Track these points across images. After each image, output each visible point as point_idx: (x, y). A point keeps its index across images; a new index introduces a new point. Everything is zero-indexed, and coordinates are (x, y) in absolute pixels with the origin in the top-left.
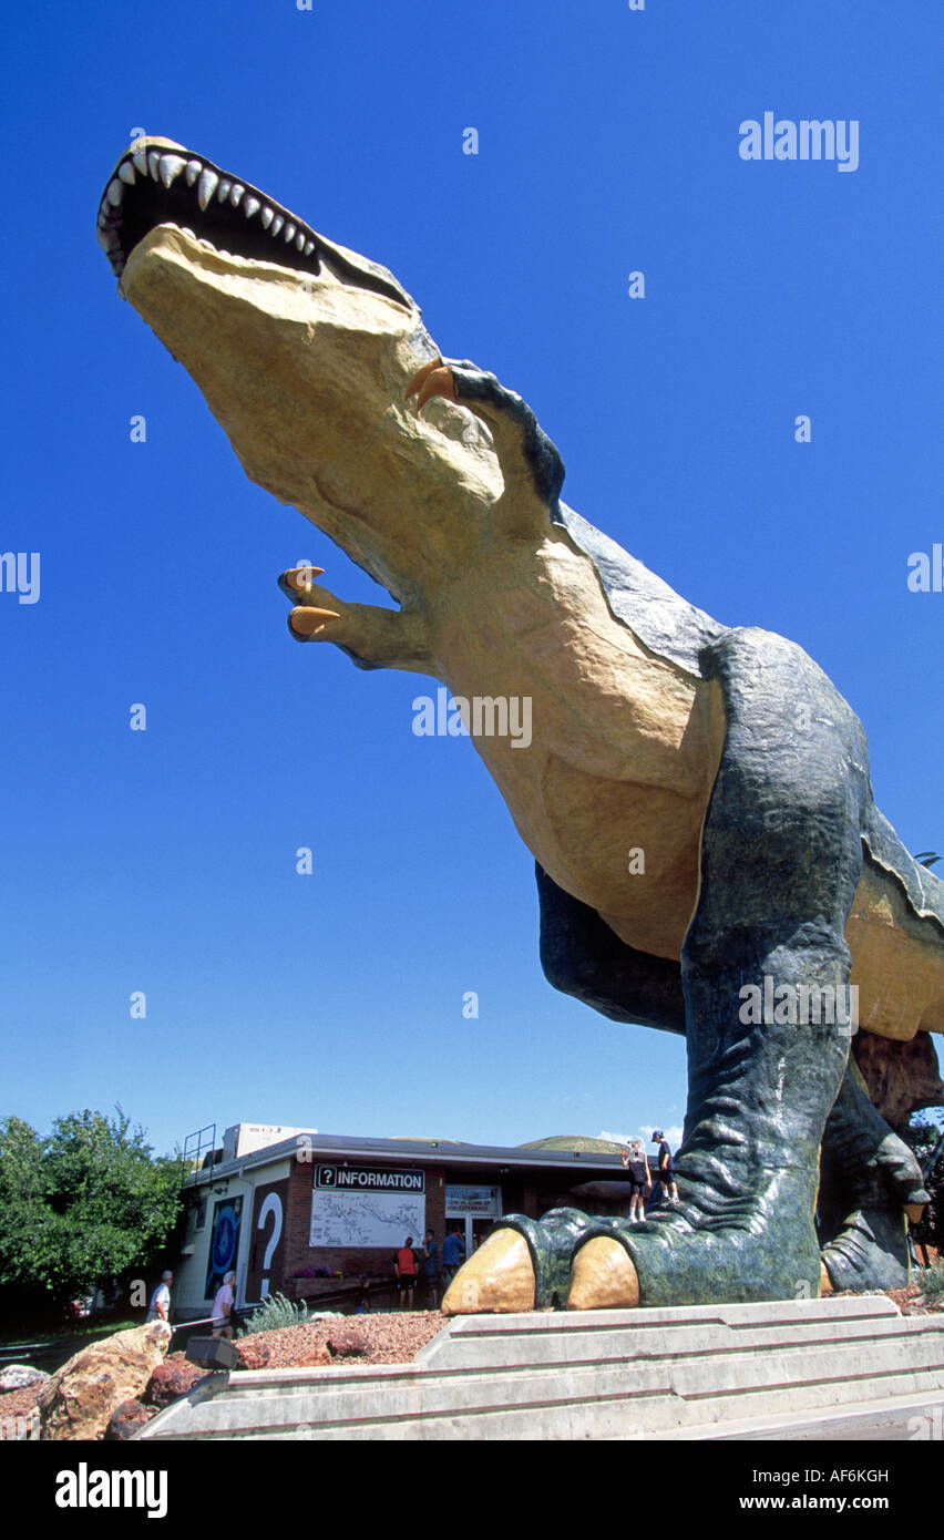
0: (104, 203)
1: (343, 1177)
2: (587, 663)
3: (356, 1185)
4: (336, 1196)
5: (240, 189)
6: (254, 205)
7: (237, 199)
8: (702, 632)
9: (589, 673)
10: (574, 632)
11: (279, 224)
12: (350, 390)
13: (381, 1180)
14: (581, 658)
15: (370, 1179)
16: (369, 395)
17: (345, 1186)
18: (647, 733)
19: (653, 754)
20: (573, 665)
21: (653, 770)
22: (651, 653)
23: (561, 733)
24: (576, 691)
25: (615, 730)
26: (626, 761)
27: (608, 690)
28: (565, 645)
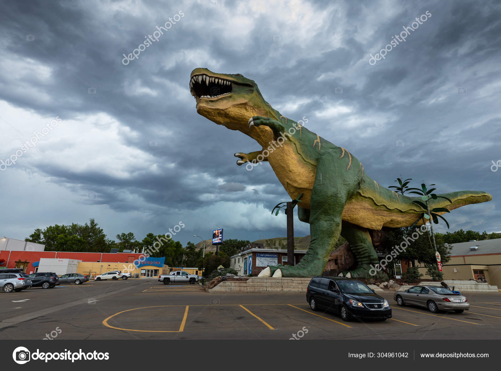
0: (191, 82)
1: (261, 255)
2: (292, 166)
3: (264, 256)
4: (259, 258)
5: (213, 79)
6: (217, 80)
7: (213, 81)
8: (318, 153)
9: (292, 168)
10: (289, 159)
11: (222, 82)
12: (241, 115)
13: (269, 255)
14: (291, 164)
15: (266, 255)
16: (245, 114)
17: (262, 256)
18: (304, 179)
19: (305, 183)
20: (289, 166)
21: (305, 185)
22: (306, 161)
23: (288, 179)
24: (290, 171)
25: (297, 179)
26: (300, 184)
27: (296, 171)
28: (287, 162)
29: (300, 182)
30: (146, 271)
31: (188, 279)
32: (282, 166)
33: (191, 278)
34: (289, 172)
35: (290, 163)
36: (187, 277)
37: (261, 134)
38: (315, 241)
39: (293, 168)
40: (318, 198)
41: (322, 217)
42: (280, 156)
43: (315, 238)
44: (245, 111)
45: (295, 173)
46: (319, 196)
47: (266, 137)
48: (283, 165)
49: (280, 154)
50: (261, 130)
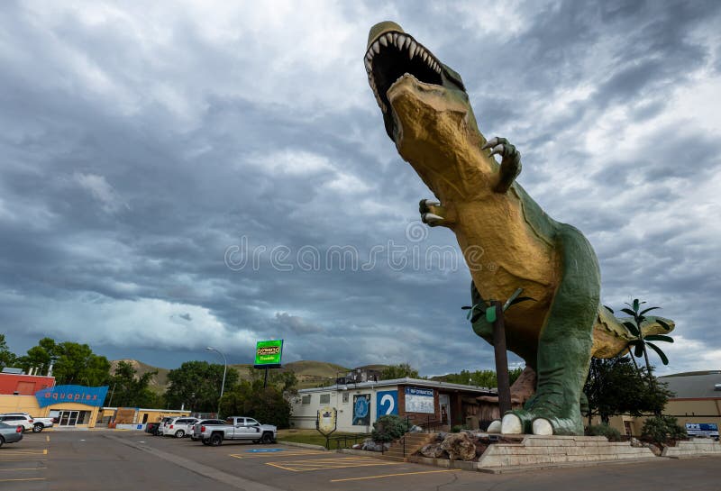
1: (412, 391)
3: (415, 394)
5: (423, 50)
6: (426, 56)
7: (421, 55)
11: (432, 62)
12: (450, 132)
13: (422, 392)
15: (419, 392)
16: (455, 133)
18: (535, 264)
19: (536, 271)
20: (513, 240)
21: (535, 276)
22: (538, 236)
23: (506, 261)
24: (514, 248)
25: (526, 263)
26: (528, 272)
27: (524, 249)
28: (512, 231)
29: (528, 268)
30: (61, 413)
31: (260, 434)
32: (499, 238)
33: (265, 432)
34: (510, 249)
35: (517, 235)
36: (258, 430)
37: (464, 176)
38: (563, 371)
39: (521, 245)
40: (573, 298)
41: (574, 331)
42: (498, 220)
43: (563, 365)
44: (456, 128)
45: (522, 252)
46: (576, 296)
47: (473, 183)
48: (501, 235)
49: (499, 217)
50: (468, 169)
